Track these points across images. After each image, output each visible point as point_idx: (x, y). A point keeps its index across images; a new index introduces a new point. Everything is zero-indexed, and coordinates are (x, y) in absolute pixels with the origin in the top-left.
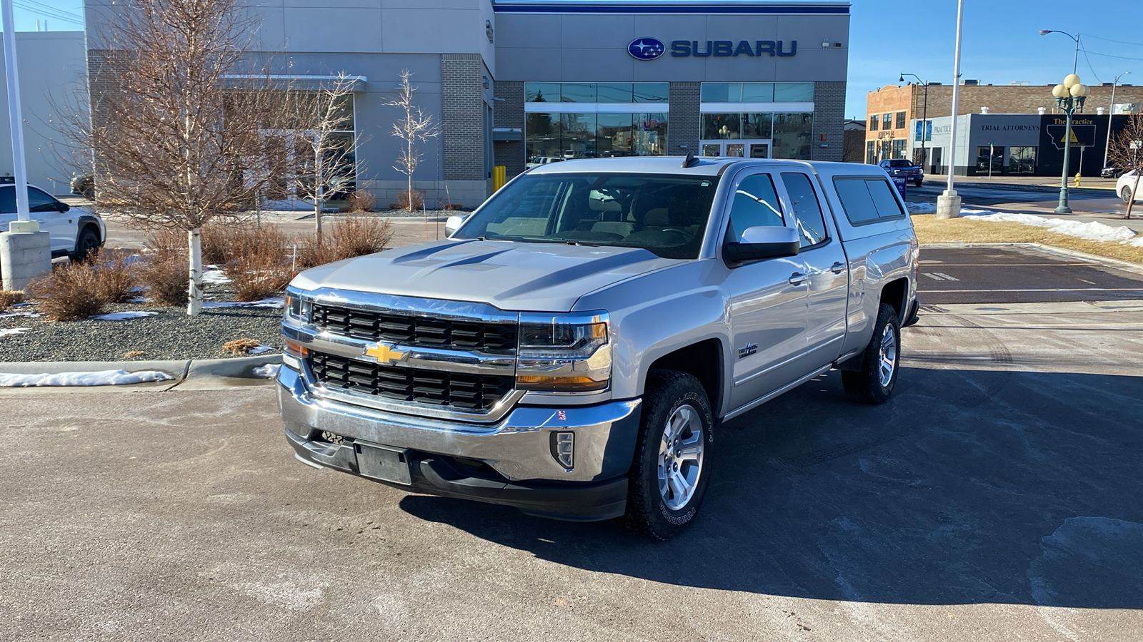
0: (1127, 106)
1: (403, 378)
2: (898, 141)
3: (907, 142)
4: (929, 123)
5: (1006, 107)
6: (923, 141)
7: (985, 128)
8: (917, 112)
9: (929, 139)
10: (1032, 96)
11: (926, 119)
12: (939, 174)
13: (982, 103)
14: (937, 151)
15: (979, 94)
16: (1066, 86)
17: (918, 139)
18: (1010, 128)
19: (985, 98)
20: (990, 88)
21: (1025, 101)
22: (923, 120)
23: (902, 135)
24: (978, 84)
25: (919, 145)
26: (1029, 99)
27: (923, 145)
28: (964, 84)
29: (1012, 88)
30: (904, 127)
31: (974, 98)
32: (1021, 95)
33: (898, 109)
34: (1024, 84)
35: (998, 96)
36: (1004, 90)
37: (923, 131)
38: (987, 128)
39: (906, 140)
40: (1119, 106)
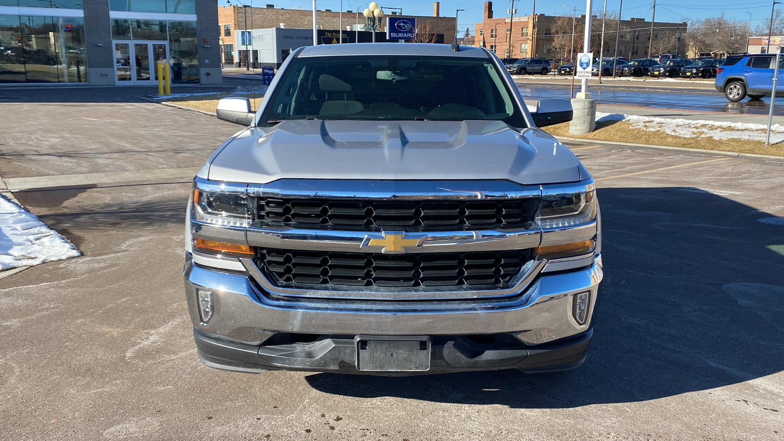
0: (362, 26)
1: (410, 264)
2: (227, 45)
3: (234, 46)
4: (249, 33)
5: (293, 23)
6: (247, 45)
7: (285, 37)
8: (238, 25)
9: (250, 44)
10: (308, 17)
11: (247, 30)
12: (258, 68)
13: (279, 21)
14: (255, 53)
15: (276, 14)
16: (371, 10)
17: (243, 44)
18: (300, 38)
19: (280, 17)
20: (283, 10)
21: (304, 21)
22: (245, 30)
23: (230, 41)
24: (275, 8)
25: (244, 48)
26: (307, 19)
27: (247, 48)
28: (265, 7)
29: (296, 11)
30: (230, 36)
31: (274, 17)
32: (302, 16)
33: (225, 23)
34: (302, 9)
35: (288, 16)
36: (291, 12)
37: (246, 39)
38: (286, 38)
39: (232, 45)
40: (359, 25)
